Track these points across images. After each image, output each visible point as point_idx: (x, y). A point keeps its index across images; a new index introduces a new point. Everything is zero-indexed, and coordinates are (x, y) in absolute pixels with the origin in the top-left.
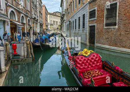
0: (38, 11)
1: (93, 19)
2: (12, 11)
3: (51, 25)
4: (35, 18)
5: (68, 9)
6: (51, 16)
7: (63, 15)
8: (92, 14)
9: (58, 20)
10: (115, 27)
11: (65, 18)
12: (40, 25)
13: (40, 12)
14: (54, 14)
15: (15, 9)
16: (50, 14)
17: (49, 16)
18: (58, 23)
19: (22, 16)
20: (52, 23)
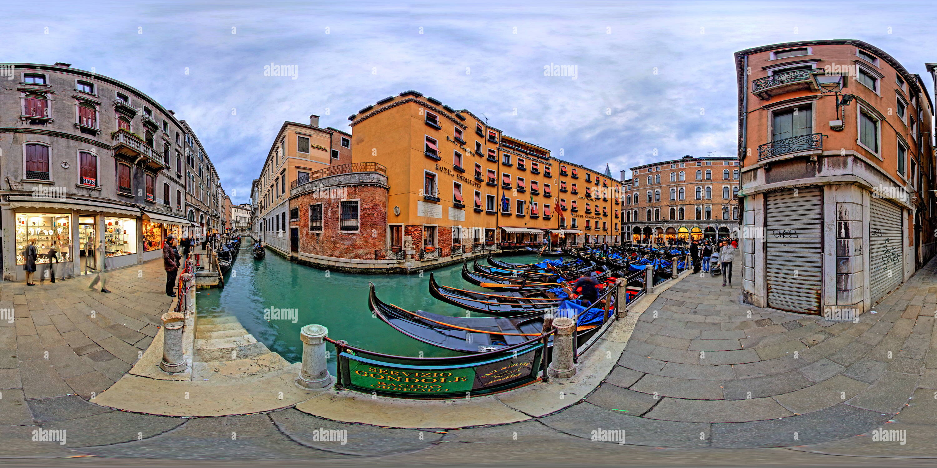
0: (220, 205)
1: (295, 220)
2: (191, 210)
3: (237, 222)
4: (216, 215)
5: (261, 201)
6: (237, 210)
7: (255, 209)
8: (294, 214)
9: (248, 215)
10: (320, 232)
11: (257, 213)
12: (222, 224)
13: (222, 206)
14: (242, 207)
15: (194, 207)
16: (236, 207)
17: (234, 209)
18: (247, 220)
19: (202, 215)
20: (238, 219)
